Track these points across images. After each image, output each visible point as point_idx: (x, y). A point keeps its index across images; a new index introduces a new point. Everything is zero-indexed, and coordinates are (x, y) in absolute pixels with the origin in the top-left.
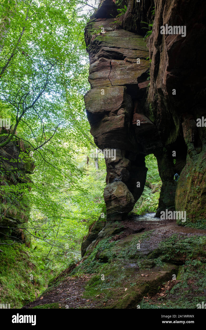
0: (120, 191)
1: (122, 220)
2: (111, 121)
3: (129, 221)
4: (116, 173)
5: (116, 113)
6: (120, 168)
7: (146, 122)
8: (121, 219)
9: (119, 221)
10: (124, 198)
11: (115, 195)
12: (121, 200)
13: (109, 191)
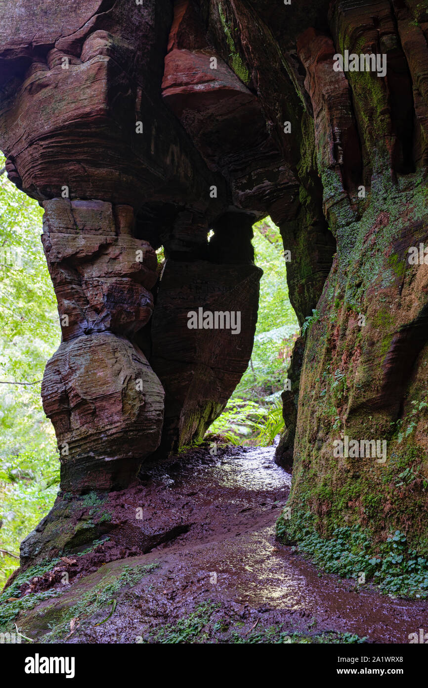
0: (100, 374)
1: (112, 490)
2: (56, 87)
3: (141, 491)
4: (88, 302)
5: (75, 50)
6: (102, 280)
7: (216, 85)
8: (108, 485)
9: (101, 492)
10: (112, 401)
11: (79, 391)
12: (103, 409)
13: (58, 372)
